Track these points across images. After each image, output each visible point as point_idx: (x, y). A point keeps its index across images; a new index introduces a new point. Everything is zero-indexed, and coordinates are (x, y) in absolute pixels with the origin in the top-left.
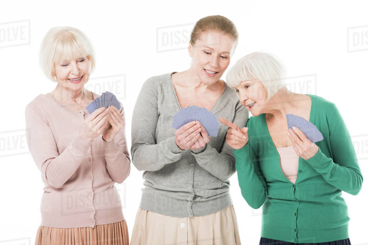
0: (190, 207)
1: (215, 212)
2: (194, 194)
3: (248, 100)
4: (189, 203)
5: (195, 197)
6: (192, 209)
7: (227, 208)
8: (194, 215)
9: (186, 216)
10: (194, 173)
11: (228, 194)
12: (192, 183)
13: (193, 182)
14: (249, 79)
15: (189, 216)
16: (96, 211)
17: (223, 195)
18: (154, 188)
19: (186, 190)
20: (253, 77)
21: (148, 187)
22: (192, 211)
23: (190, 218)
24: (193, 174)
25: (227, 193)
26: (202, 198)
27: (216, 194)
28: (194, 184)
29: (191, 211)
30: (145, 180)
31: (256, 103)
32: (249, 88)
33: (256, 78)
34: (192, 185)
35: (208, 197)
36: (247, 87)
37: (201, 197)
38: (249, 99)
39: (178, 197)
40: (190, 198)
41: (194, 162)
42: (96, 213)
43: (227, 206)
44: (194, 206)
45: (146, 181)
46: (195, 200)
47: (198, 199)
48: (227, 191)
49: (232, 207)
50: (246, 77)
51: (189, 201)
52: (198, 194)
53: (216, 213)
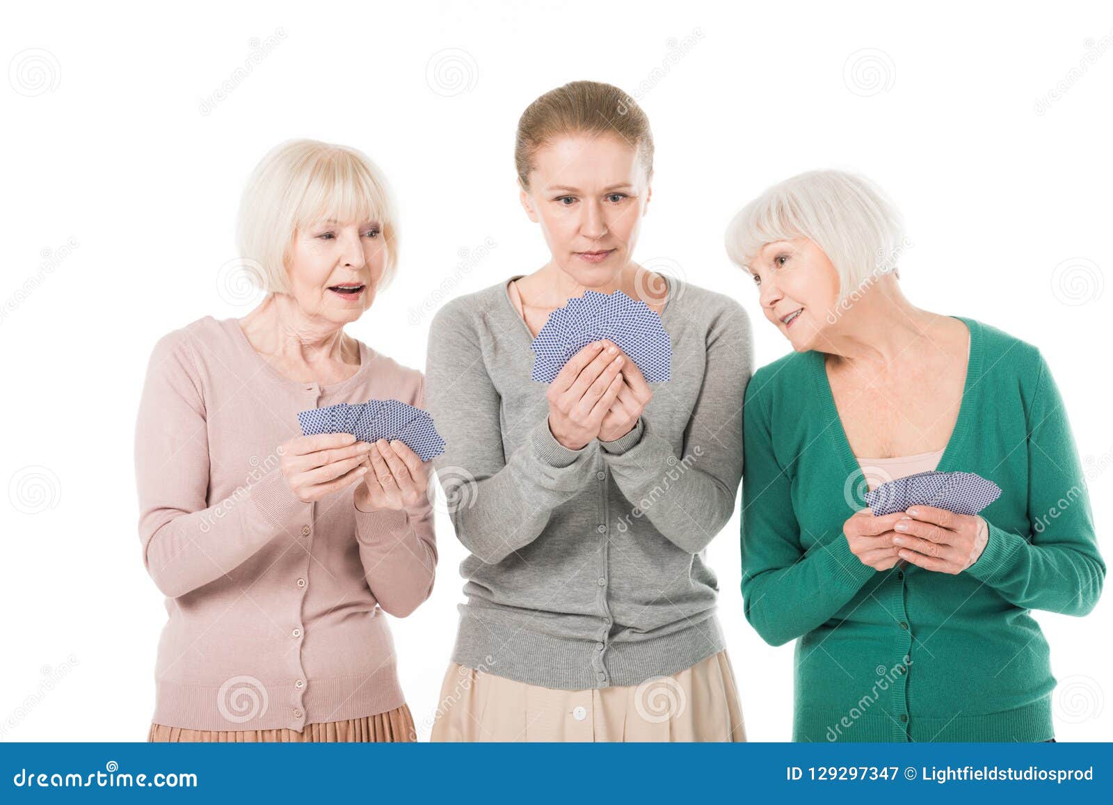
0: (601, 659)
1: (676, 673)
2: (612, 622)
3: (784, 300)
4: (599, 646)
5: (616, 629)
6: (605, 666)
7: (708, 660)
8: (612, 683)
9: (591, 684)
10: (608, 555)
11: (712, 618)
12: (604, 582)
13: (609, 580)
14: (785, 237)
15: (599, 684)
16: (308, 682)
17: (699, 620)
18: (493, 603)
19: (588, 610)
20: (798, 231)
21: (475, 599)
22: (605, 672)
23: (602, 691)
24: (606, 557)
25: (709, 616)
26: (633, 632)
27: (676, 620)
28: (613, 586)
29: (603, 672)
30: (466, 581)
31: (804, 312)
32: (787, 263)
33: (806, 234)
34: (605, 589)
35: (652, 627)
36: (780, 260)
37: (633, 628)
38: (786, 298)
39: (564, 632)
40: (601, 633)
41: (607, 521)
42: (308, 687)
43: (712, 653)
44: (611, 656)
45: (471, 582)
46: (616, 639)
47: (624, 636)
48: (709, 607)
49: (722, 657)
50: (777, 229)
51: (597, 642)
52: (622, 620)
53: (679, 673)
